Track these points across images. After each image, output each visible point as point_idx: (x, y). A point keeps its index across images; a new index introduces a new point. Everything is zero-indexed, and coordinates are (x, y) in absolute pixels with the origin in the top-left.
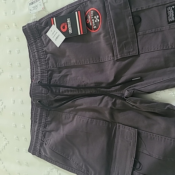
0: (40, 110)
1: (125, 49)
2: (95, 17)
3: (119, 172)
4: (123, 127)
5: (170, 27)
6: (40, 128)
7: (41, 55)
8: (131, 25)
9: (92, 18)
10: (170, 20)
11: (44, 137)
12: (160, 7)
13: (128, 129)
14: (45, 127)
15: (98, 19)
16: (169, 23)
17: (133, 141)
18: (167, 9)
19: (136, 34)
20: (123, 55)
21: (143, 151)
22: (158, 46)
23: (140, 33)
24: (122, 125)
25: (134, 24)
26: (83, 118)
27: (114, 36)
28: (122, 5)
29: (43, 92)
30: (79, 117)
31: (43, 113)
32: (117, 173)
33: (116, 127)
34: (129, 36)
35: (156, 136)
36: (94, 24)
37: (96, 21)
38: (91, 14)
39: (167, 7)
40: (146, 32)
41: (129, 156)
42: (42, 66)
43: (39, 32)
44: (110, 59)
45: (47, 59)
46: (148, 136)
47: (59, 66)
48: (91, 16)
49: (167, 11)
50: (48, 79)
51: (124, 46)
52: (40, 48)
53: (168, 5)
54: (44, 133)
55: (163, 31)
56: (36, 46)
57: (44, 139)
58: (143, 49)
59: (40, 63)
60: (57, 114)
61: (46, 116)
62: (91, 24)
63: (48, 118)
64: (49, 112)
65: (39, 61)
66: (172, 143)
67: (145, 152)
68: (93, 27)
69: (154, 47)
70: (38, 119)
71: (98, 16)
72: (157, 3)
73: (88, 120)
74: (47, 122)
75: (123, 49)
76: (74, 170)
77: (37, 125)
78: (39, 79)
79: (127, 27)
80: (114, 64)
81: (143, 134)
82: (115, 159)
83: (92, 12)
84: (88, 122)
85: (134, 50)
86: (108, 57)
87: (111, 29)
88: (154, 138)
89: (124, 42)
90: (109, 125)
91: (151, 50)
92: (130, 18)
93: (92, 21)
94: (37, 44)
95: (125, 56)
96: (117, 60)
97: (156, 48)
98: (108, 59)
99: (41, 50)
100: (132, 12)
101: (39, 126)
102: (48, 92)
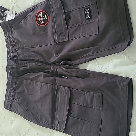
0: (11, 79)
1: (61, 37)
2: (43, 16)
3: (60, 118)
4: (61, 87)
5: (87, 22)
6: (11, 91)
7: (11, 40)
8: (64, 21)
9: (41, 17)
10: (87, 18)
11: (14, 97)
12: (80, 9)
13: (64, 88)
14: (15, 90)
15: (46, 17)
16: (87, 19)
17: (67, 96)
18: (85, 11)
19: (67, 27)
20: (59, 40)
21: (74, 102)
22: (80, 35)
23: (69, 26)
24: (60, 86)
25: (66, 20)
26: (39, 83)
27: (55, 28)
28: (59, 8)
29: (13, 65)
30: (37, 83)
31: (13, 81)
32: (58, 119)
33: (57, 88)
34: (63, 28)
35: (81, 91)
36: (42, 21)
37: (44, 19)
38: (40, 14)
39: (85, 9)
40: (73, 26)
41: (66, 107)
42: (13, 48)
43: (11, 25)
44: (52, 43)
45: (15, 43)
46: (76, 92)
47: (22, 47)
48: (40, 16)
49: (85, 12)
50: (16, 56)
51: (60, 35)
52: (10, 35)
53: (85, 8)
54: (14, 94)
55: (83, 25)
56: (8, 34)
57: (14, 98)
58: (71, 37)
59: (11, 46)
60: (23, 81)
61: (16, 83)
62: (40, 21)
63: (17, 84)
64: (17, 80)
65: (11, 44)
66: (90, 95)
67: (75, 103)
68: (42, 23)
69: (78, 35)
70: (10, 85)
71: (46, 16)
72: (79, 6)
73: (42, 84)
74: (16, 86)
75: (60, 36)
76: (31, 120)
77: (9, 89)
78: (11, 57)
79: (62, 23)
80: (54, 46)
81: (73, 91)
82: (57, 110)
83: (41, 13)
84: (42, 85)
85: (66, 38)
86: (51, 42)
87: (53, 23)
88: (80, 93)
89: (60, 32)
90: (53, 87)
91: (76, 37)
92: (63, 16)
93: (41, 19)
94: (9, 33)
95: (61, 42)
96: (56, 44)
97: (79, 36)
98: (50, 44)
99: (11, 37)
100: (65, 13)
101: (11, 90)
102: (16, 65)
